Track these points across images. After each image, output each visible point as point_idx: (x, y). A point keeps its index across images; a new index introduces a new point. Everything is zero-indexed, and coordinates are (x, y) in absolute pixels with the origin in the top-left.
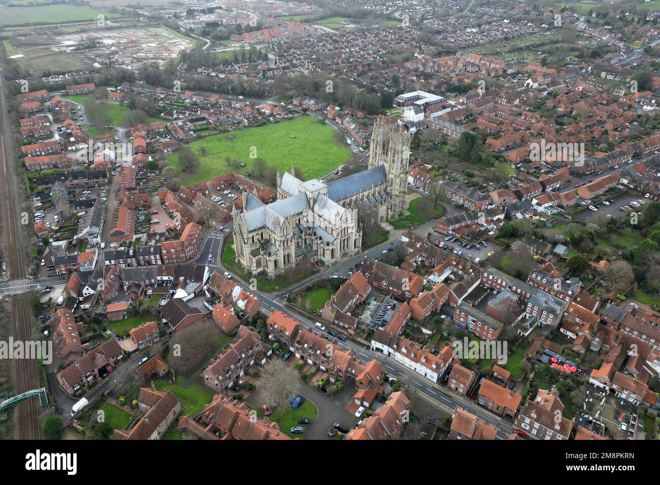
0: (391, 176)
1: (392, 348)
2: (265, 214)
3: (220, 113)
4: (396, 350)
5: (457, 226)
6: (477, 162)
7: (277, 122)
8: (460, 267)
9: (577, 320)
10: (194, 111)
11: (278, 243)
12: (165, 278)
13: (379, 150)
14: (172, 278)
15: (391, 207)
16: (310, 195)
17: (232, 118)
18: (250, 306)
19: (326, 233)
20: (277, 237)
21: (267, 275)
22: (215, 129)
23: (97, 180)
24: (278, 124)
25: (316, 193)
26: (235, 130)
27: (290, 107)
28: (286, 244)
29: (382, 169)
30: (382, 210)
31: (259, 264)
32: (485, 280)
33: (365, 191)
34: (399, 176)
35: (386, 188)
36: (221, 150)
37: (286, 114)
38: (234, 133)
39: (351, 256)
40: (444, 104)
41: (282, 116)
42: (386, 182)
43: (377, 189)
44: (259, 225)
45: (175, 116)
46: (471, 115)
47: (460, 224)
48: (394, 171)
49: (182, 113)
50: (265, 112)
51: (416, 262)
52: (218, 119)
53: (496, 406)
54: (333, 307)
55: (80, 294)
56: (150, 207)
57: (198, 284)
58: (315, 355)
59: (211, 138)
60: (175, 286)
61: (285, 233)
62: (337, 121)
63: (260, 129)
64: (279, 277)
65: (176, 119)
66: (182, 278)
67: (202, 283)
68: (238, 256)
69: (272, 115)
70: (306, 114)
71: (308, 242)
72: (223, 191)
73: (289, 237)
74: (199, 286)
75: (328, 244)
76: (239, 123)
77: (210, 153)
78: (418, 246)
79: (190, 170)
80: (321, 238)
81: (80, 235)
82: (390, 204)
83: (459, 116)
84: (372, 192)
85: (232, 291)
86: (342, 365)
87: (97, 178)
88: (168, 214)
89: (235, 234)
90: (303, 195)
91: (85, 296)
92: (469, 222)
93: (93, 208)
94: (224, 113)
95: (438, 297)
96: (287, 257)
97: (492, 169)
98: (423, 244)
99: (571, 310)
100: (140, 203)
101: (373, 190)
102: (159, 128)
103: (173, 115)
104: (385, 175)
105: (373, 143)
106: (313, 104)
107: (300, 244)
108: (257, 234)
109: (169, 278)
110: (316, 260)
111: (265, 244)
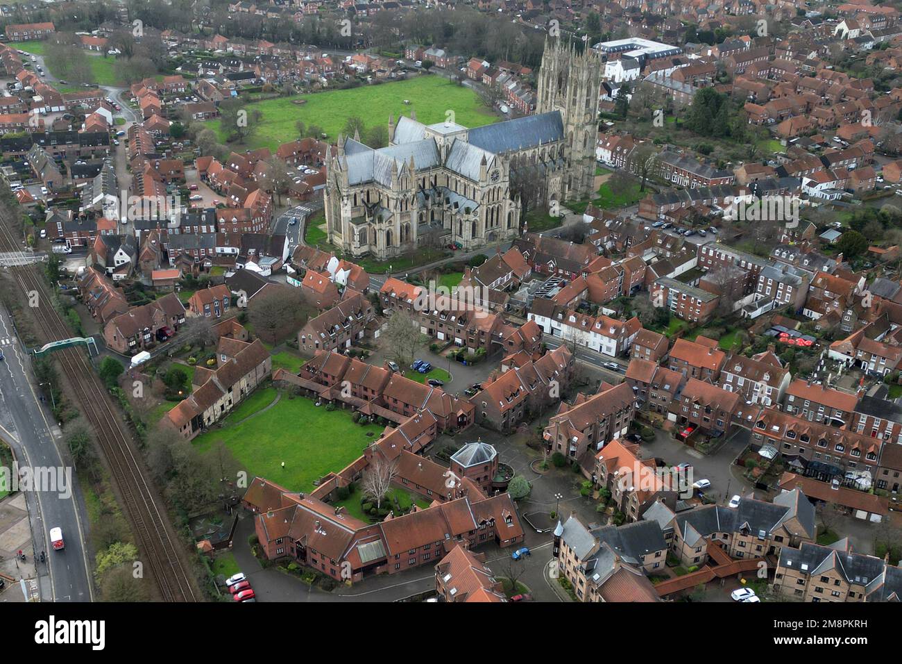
0: (571, 128)
1: (556, 319)
2: (374, 162)
3: (279, 66)
4: (561, 321)
5: (673, 207)
6: (722, 136)
7: (378, 83)
8: (668, 246)
9: (827, 293)
10: (233, 65)
11: (392, 203)
12: (228, 250)
13: (553, 88)
14: (237, 251)
15: (570, 181)
16: (441, 141)
17: (299, 75)
18: (355, 278)
19: (465, 199)
20: (392, 193)
21: (374, 257)
22: (272, 90)
23: (93, 148)
24: (378, 86)
25: (451, 139)
26: (305, 92)
27: (401, 62)
28: (404, 206)
29: (555, 118)
30: (555, 183)
31: (363, 241)
32: (703, 259)
33: (528, 148)
34: (583, 126)
35: (562, 149)
36: (286, 118)
37: (394, 71)
38: (304, 96)
39: (503, 239)
40: (680, 57)
41: (387, 73)
42: (562, 138)
43: (548, 149)
44: (365, 179)
45: (201, 72)
46: (725, 74)
47: (678, 205)
48: (574, 120)
49: (212, 68)
50: (356, 69)
51: (602, 245)
52: (276, 77)
53: (691, 368)
54: (473, 279)
55: (110, 262)
56: (185, 182)
57: (276, 260)
58: (449, 322)
59: (266, 102)
60: (244, 259)
61: (404, 188)
62: (484, 81)
63: (349, 92)
64: (392, 260)
65: (202, 76)
66: (252, 251)
67: (281, 259)
68: (331, 233)
69: (368, 72)
70: (430, 73)
71: (436, 217)
72: (297, 166)
73: (409, 195)
74: (276, 262)
75: (468, 211)
76: (313, 82)
77: (269, 121)
78: (607, 225)
79: (238, 141)
80: (456, 205)
81: (88, 206)
82: (567, 175)
83: (703, 74)
84: (539, 151)
85: (326, 264)
86: (485, 326)
87: (95, 144)
88: (215, 190)
89: (328, 194)
90: (431, 143)
91: (117, 265)
92: (693, 203)
93: (100, 176)
94: (287, 67)
95: (628, 271)
96: (406, 229)
97: (748, 145)
98: (614, 222)
99: (820, 280)
100: (169, 174)
101: (541, 149)
102: (177, 87)
103: (197, 70)
104: (561, 128)
105: (544, 76)
106: (443, 56)
107: (424, 219)
108: (362, 192)
109: (233, 250)
110: (448, 242)
111: (372, 210)
